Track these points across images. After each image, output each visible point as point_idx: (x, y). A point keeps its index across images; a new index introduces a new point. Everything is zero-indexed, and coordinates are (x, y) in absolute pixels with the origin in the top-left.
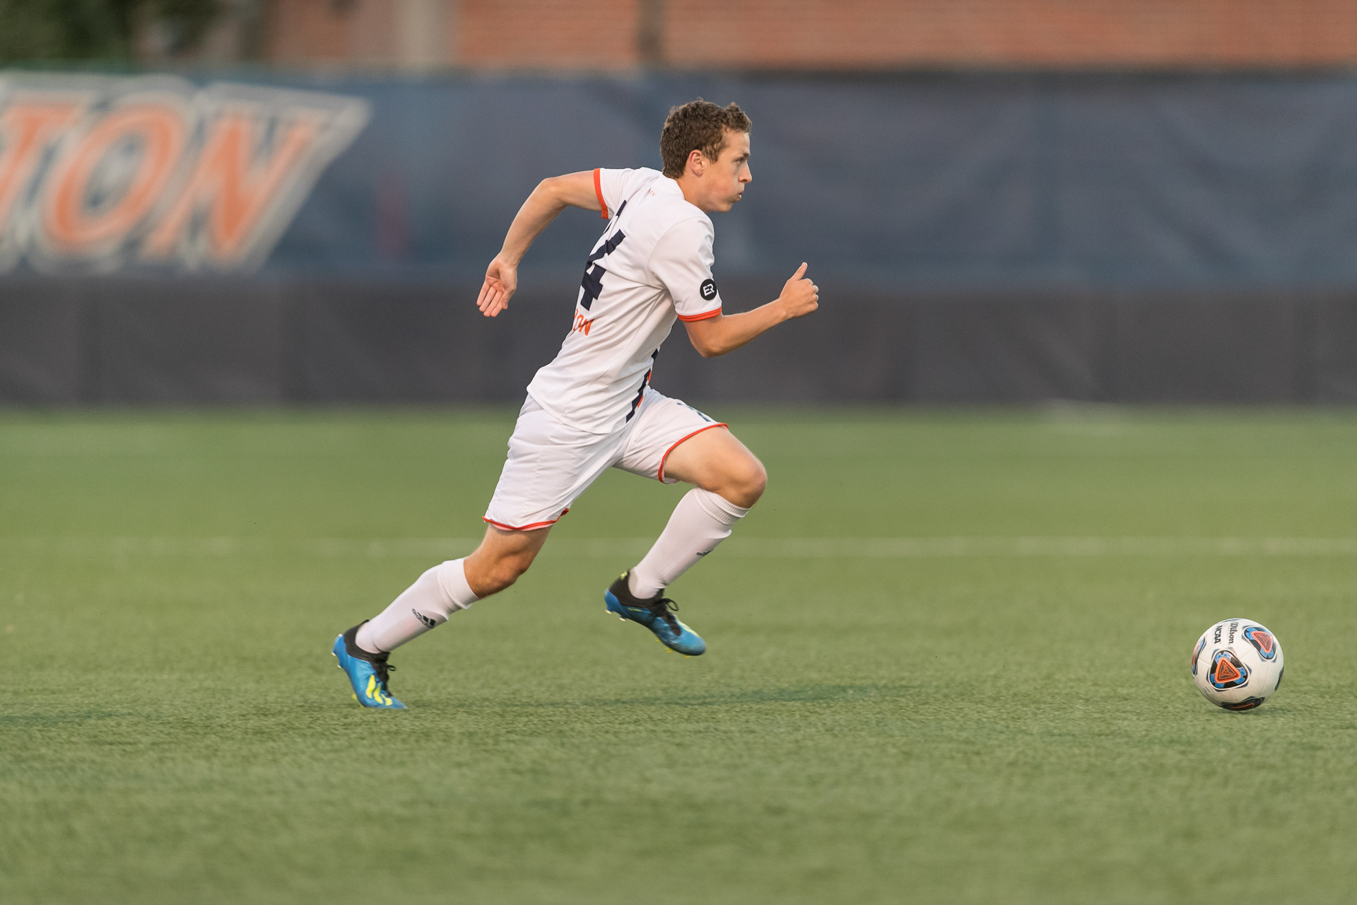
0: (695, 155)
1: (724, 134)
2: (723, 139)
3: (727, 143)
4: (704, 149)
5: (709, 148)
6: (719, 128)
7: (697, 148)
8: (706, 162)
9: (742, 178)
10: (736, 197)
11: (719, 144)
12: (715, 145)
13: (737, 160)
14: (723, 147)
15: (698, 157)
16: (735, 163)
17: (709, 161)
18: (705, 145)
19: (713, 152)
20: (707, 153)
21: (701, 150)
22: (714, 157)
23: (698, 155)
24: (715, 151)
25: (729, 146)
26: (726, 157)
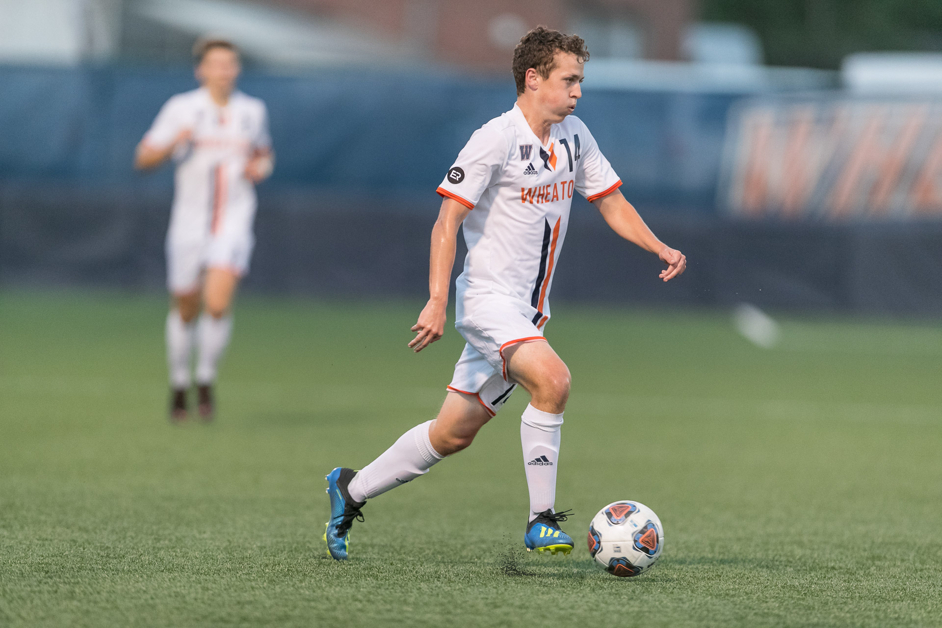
0: (531, 72)
1: (556, 57)
2: (554, 61)
3: (557, 65)
4: (538, 67)
5: (542, 67)
6: (551, 51)
7: (533, 66)
8: (539, 79)
9: (572, 94)
10: (567, 110)
11: (551, 64)
12: (547, 65)
13: (566, 79)
14: (554, 67)
15: (534, 75)
16: (565, 81)
17: (542, 78)
18: (539, 64)
19: (545, 71)
20: (540, 71)
21: (535, 68)
22: (546, 75)
23: (533, 72)
24: (547, 70)
25: (559, 67)
26: (556, 76)
